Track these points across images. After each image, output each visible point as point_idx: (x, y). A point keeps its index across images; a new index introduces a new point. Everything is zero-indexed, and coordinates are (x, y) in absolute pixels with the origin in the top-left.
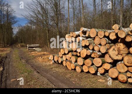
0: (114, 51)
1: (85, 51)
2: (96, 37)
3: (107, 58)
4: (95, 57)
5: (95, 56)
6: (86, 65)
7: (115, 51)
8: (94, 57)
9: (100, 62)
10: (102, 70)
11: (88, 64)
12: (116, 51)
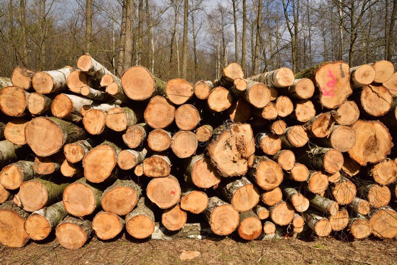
0: (228, 149)
1: (104, 155)
2: (152, 101)
3: (199, 174)
4: (156, 175)
5: (153, 170)
6: (110, 212)
7: (231, 147)
8: (151, 174)
9: (173, 193)
10: (176, 217)
11: (118, 205)
12: (234, 147)
